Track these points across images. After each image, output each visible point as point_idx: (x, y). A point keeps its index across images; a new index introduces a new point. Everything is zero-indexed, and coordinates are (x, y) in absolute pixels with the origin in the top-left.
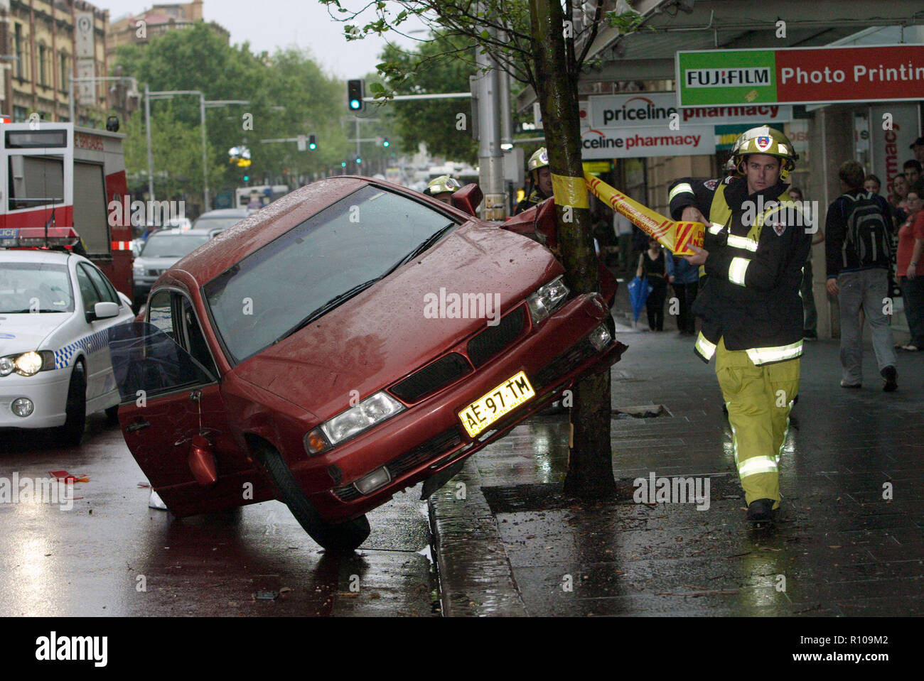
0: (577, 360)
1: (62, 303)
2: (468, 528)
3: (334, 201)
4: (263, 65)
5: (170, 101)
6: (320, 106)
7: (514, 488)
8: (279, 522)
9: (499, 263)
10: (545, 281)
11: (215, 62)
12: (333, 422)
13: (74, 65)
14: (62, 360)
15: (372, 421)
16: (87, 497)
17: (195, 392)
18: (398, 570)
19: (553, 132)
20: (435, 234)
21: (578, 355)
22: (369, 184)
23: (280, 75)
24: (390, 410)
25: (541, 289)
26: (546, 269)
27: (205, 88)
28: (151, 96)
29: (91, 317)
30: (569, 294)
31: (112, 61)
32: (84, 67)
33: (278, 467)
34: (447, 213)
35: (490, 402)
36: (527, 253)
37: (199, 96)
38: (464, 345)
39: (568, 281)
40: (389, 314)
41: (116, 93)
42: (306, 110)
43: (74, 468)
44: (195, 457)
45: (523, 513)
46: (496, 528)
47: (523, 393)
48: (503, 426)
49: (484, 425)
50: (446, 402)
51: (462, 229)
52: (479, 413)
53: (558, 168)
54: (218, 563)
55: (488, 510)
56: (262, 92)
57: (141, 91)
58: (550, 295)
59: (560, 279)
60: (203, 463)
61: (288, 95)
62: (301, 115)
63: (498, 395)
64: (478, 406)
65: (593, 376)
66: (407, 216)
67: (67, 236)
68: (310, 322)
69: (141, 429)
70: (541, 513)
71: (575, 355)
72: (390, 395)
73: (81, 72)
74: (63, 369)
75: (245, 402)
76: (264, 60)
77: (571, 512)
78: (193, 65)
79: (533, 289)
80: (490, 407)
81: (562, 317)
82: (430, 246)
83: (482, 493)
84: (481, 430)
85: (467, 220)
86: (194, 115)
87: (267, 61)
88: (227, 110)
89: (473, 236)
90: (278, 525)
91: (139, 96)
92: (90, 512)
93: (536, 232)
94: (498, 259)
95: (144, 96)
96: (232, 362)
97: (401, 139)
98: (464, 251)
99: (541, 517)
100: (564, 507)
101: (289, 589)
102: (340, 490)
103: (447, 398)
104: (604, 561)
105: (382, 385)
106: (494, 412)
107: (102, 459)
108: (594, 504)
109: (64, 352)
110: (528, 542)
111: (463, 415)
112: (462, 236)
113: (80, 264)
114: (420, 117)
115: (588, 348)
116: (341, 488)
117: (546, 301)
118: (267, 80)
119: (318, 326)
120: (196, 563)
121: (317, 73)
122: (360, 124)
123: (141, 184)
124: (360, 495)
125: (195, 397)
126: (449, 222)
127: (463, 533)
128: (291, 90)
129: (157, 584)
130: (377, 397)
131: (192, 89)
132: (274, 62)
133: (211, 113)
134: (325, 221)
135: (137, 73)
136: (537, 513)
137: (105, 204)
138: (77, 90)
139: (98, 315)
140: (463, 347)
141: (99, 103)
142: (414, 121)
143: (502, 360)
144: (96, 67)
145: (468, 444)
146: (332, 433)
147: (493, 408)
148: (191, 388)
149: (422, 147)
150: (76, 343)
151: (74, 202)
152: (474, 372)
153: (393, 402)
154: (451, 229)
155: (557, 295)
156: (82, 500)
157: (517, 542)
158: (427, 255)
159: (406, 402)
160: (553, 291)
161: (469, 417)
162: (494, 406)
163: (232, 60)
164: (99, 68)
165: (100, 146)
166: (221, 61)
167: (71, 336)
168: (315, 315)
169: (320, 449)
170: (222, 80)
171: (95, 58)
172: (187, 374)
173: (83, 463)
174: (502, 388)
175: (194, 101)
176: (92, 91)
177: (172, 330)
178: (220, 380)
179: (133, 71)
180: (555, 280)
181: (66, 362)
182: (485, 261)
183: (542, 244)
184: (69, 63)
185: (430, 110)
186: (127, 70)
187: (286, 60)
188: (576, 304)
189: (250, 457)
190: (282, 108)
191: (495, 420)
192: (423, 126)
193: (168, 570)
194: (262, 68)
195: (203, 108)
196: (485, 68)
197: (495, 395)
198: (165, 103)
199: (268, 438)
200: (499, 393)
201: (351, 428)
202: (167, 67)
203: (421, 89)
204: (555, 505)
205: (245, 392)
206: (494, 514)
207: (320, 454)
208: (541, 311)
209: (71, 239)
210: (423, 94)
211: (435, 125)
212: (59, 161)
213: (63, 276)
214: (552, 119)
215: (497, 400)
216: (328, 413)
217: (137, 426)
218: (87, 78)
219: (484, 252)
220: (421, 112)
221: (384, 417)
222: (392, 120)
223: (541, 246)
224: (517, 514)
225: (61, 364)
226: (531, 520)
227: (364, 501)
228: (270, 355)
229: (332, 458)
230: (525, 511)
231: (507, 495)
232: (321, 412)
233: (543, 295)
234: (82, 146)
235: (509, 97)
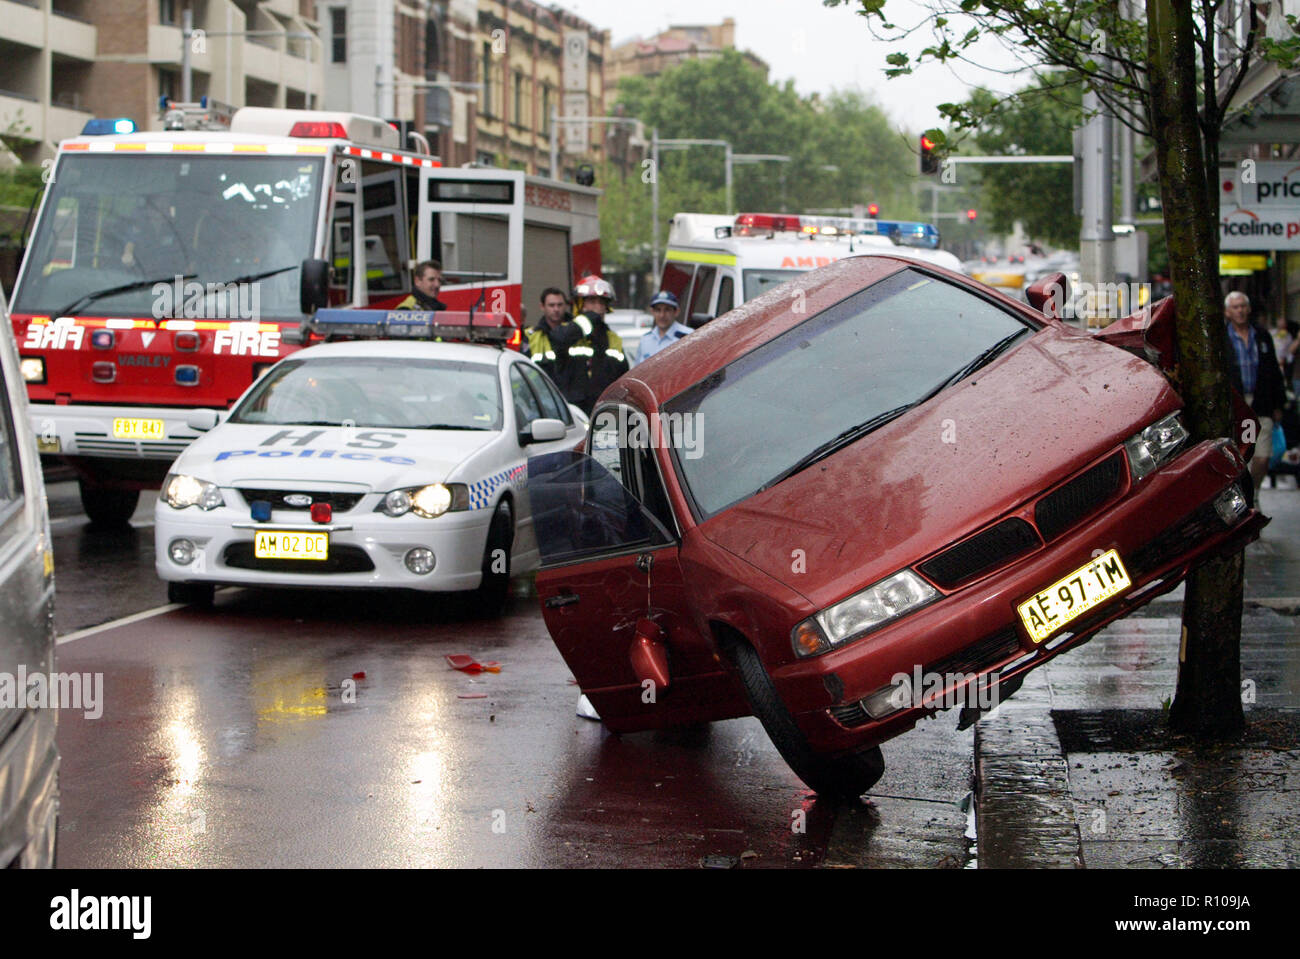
0: (1195, 536)
1: (487, 418)
2: (1025, 774)
3: (858, 288)
4: (811, 109)
5: (684, 153)
6: (886, 167)
7: (1099, 714)
8: (758, 748)
9: (1088, 389)
10: (1153, 418)
11: (747, 103)
12: (835, 611)
13: (561, 99)
14: (480, 497)
15: (891, 612)
16: (492, 696)
17: (645, 556)
18: (918, 831)
19: (1175, 201)
20: (1000, 344)
21: (1196, 529)
22: (910, 268)
23: (833, 123)
24: (918, 597)
25: (1147, 430)
26: (1156, 401)
27: (733, 137)
28: (660, 145)
29: (526, 440)
30: (1188, 438)
31: (612, 98)
32: (575, 103)
33: (754, 671)
34: (1019, 315)
35: (1064, 593)
36: (1130, 376)
37: (723, 148)
38: (1030, 507)
39: (1187, 420)
40: (925, 457)
41: (615, 140)
42: (866, 172)
43: (484, 650)
44: (640, 648)
45: (1106, 755)
46: (1065, 776)
47: (1113, 581)
48: (1084, 628)
49: (1053, 626)
50: (999, 590)
51: (1038, 339)
52: (1048, 607)
53: (1181, 254)
54: (660, 807)
55: (1057, 748)
56: (810, 145)
57: (648, 137)
58: (1159, 439)
59: (1176, 417)
60: (650, 656)
61: (843, 150)
62: (860, 178)
63: (1077, 583)
64: (1046, 598)
65: (1218, 560)
66: (961, 316)
67: (499, 325)
68: (812, 464)
69: (567, 604)
70: (1133, 756)
71: (1194, 529)
72: (920, 577)
73: (569, 110)
74: (480, 512)
75: (714, 575)
76: (813, 104)
77: (1175, 756)
78: (717, 105)
79: (1136, 430)
80: (1064, 600)
81: (1175, 472)
82: (991, 359)
83: (1051, 719)
84: (1050, 632)
85: (1046, 325)
86: (717, 173)
87: (818, 105)
88: (762, 167)
89: (1053, 347)
90: (757, 753)
91: (646, 144)
92: (492, 718)
93: (1145, 346)
94: (1086, 382)
95: (651, 146)
96: (698, 516)
97: (990, 215)
98: (1039, 369)
99: (1132, 763)
100: (1166, 748)
101: (755, 855)
102: (839, 712)
103: (1002, 583)
104: (1218, 838)
105: (908, 560)
106: (1070, 607)
107: (527, 638)
108: (1211, 747)
109: (483, 486)
110: (1109, 800)
111: (1024, 610)
112: (1036, 347)
113: (516, 364)
114: (1016, 186)
115: (1211, 517)
116: (842, 708)
117: (1155, 448)
118: (815, 130)
119: (823, 470)
120: (626, 806)
121: (883, 123)
122: (940, 194)
123: (642, 262)
124: (869, 719)
125: (643, 564)
126: (1020, 326)
127: (1017, 781)
128: (848, 144)
129: (565, 836)
130: (900, 577)
131: (714, 137)
132: (827, 108)
133: (740, 171)
134: (844, 318)
135: (643, 115)
136: (1127, 755)
137: (570, 284)
138: (562, 133)
139: (535, 437)
140: (1028, 510)
141: (592, 151)
142: (1008, 191)
143: (1085, 532)
144: (590, 103)
145: (1029, 652)
146: (831, 627)
147: (1069, 602)
148: (639, 550)
149: (1018, 228)
150: (501, 476)
151: (524, 279)
152: (1044, 547)
153: (922, 586)
154: (1023, 337)
155: (1170, 439)
156: (486, 700)
157: (1093, 799)
158: (987, 373)
159: (941, 587)
160: (1164, 434)
161: (1033, 613)
162: (1070, 598)
163: (770, 101)
164: (594, 105)
165: (566, 204)
166: (756, 101)
167: (496, 465)
168: (819, 454)
169: (813, 649)
170: (756, 126)
171: (588, 93)
172: (635, 529)
173: (499, 644)
174: (1083, 572)
175: (717, 154)
176: (584, 137)
177: (619, 466)
178: (679, 541)
179: (639, 112)
180: (1168, 418)
181: (485, 500)
182: (1070, 386)
183: (1151, 363)
184: (553, 97)
185: (1028, 178)
186: (630, 109)
187: (842, 105)
188: (1196, 455)
189: (717, 653)
190: (833, 169)
191: (1071, 618)
192: (1019, 200)
193: (586, 814)
194: (809, 114)
195: (728, 165)
196: (1089, 112)
197: (1072, 583)
198: (678, 154)
199: (741, 629)
200: (1078, 580)
201: (859, 621)
202: (682, 107)
203: (1018, 149)
204: (1154, 745)
205: (715, 560)
206: (1064, 755)
207: (815, 657)
208: (1146, 463)
209: (506, 330)
210: (1020, 155)
211: (1034, 198)
212: (503, 221)
213: (490, 380)
214: (1174, 183)
215: (1075, 590)
216: (828, 598)
217: (561, 600)
218: (577, 118)
219: (1067, 372)
220: (1016, 180)
221: (908, 606)
222: (979, 190)
223: (1151, 366)
224: (1099, 755)
225: (478, 504)
226: (1118, 766)
227: (872, 729)
228: (751, 508)
229: (832, 663)
230: (1111, 751)
231: (1087, 725)
232: (820, 596)
233: (1150, 438)
234: (541, 204)
235: (1133, 163)
